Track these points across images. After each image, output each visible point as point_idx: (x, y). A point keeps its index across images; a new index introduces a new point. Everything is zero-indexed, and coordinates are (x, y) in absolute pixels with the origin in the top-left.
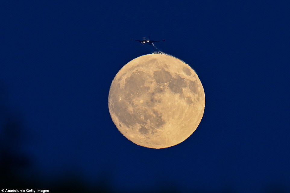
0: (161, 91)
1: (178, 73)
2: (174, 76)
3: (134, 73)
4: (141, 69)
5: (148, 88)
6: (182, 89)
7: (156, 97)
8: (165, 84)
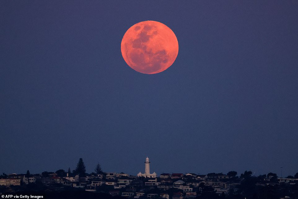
1: (137, 35)
2: (138, 38)
3: (130, 57)
4: (129, 53)
5: (142, 53)
6: (148, 35)
8: (142, 44)
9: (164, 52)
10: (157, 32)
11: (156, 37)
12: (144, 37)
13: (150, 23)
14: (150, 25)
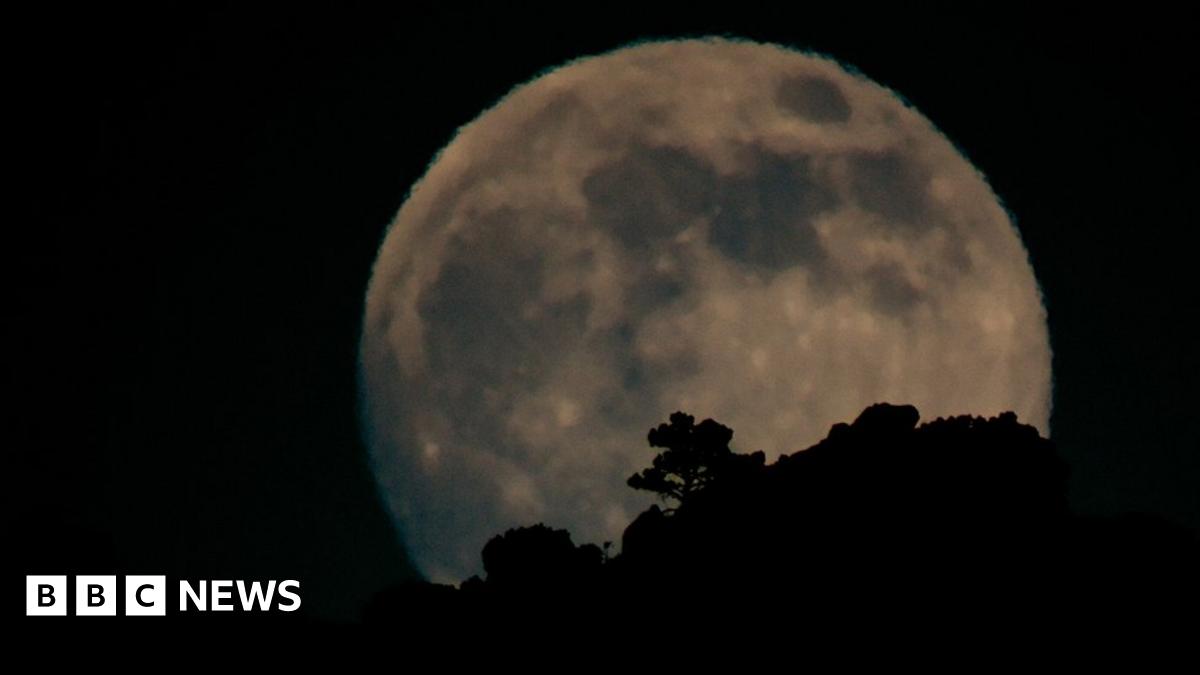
0: (670, 291)
1: (746, 136)
2: (726, 165)
3: (456, 240)
4: (494, 193)
5: (581, 304)
6: (812, 233)
7: (653, 343)
8: (684, 237)
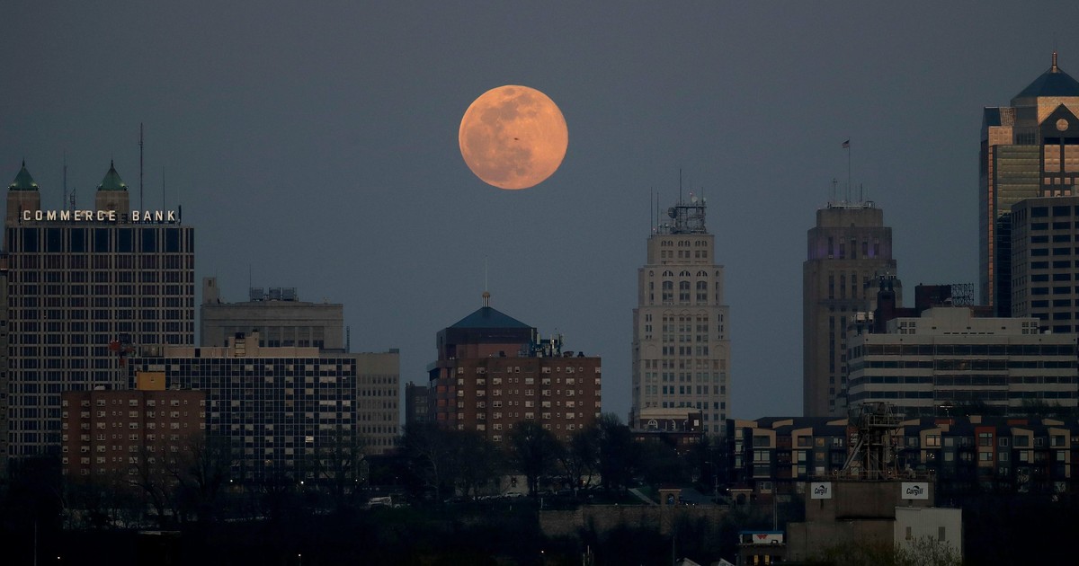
0: (500, 128)
2: (500, 107)
5: (489, 136)
6: (517, 111)
7: (501, 137)
8: (499, 120)
9: (526, 154)
10: (535, 113)
11: (528, 121)
12: (509, 111)
13: (535, 94)
14: (533, 96)
